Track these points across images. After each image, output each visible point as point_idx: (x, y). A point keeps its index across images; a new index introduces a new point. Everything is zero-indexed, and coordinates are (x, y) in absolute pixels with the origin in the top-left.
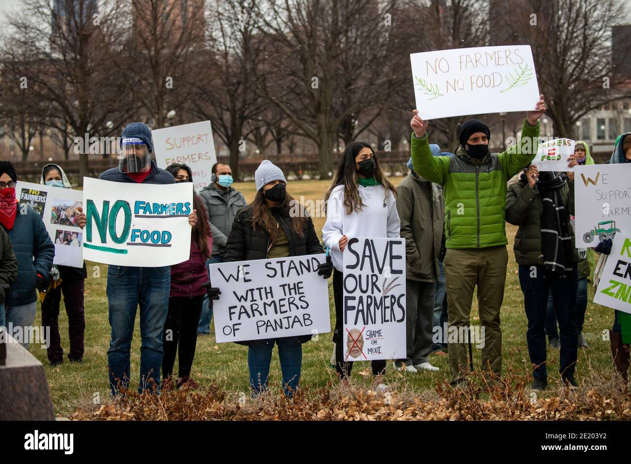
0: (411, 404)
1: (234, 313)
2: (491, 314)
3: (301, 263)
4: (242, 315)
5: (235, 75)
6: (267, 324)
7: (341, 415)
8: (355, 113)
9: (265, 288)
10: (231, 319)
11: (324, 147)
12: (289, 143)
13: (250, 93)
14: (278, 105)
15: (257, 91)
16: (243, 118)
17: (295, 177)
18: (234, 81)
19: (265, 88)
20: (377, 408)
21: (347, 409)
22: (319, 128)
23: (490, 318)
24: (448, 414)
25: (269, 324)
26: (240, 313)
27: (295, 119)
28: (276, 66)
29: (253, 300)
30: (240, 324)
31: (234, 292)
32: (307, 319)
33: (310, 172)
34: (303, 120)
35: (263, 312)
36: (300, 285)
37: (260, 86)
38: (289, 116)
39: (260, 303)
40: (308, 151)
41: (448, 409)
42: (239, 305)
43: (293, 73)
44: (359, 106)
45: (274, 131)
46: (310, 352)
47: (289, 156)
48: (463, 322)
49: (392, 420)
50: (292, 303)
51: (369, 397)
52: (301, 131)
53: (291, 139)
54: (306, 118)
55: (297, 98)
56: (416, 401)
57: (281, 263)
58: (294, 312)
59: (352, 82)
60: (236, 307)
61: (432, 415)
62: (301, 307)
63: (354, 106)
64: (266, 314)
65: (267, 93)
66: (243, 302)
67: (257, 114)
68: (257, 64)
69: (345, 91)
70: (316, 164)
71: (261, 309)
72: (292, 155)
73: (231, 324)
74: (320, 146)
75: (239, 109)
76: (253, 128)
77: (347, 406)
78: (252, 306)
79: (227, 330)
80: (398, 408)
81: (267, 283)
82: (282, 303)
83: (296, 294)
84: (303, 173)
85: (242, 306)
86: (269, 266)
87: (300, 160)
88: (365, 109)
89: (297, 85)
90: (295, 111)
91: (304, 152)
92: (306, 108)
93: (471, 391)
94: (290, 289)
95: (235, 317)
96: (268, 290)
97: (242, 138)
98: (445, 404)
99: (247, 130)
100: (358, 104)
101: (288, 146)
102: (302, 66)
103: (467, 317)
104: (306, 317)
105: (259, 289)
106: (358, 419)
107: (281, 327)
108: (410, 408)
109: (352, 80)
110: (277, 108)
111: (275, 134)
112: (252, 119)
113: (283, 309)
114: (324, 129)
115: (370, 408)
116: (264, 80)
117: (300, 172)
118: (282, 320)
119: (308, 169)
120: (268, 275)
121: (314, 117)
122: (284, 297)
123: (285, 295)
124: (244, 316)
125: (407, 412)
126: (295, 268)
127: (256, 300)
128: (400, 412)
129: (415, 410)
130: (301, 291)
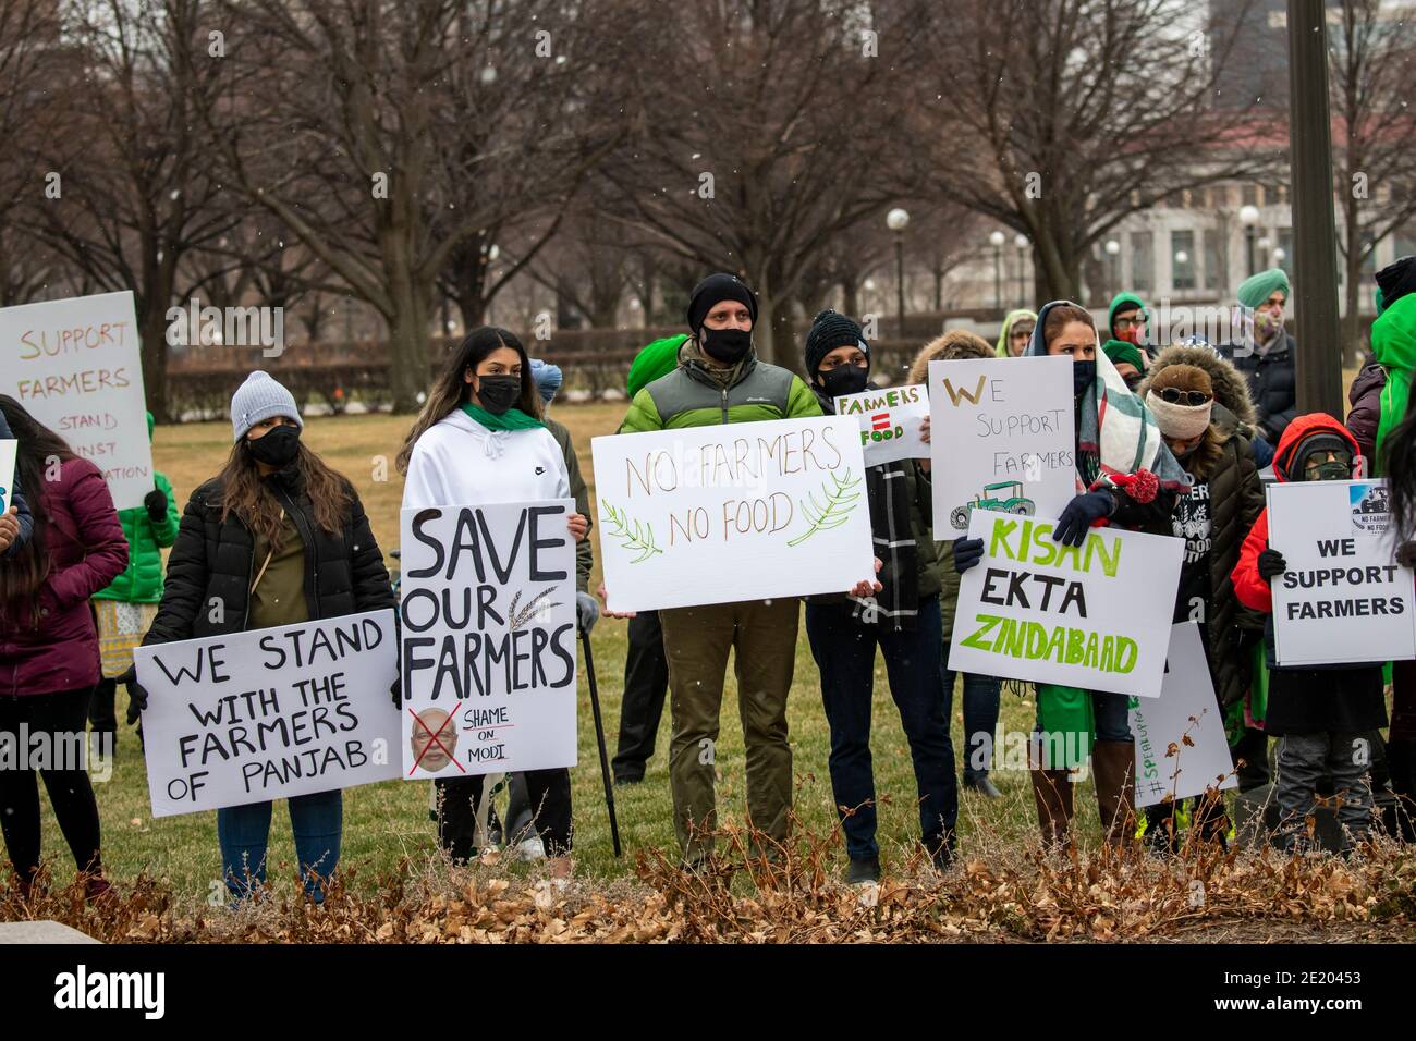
0: (583, 907)
1: (193, 750)
2: (767, 712)
3: (339, 632)
4: (209, 753)
5: (153, 130)
6: (267, 770)
7: (430, 934)
8: (488, 229)
9: (261, 692)
10: (185, 765)
11: (404, 325)
12: (308, 313)
13: (196, 177)
14: (273, 210)
15: (217, 171)
16: (177, 249)
17: (323, 408)
18: (151, 144)
19: (237, 164)
20: (510, 917)
21: (442, 921)
22: (389, 271)
23: (765, 721)
24: (664, 924)
25: (271, 769)
26: (206, 750)
27: (323, 248)
28: (267, 101)
29: (234, 721)
30: (207, 773)
31: (191, 706)
32: (356, 752)
33: (366, 393)
34: (344, 248)
35: (257, 745)
36: (338, 681)
37: (222, 159)
38: (303, 238)
39: (251, 727)
40: (362, 333)
41: (664, 914)
42: (203, 732)
43: (315, 123)
44: (497, 212)
45: (264, 278)
46: (363, 823)
47: (307, 350)
48: (704, 732)
49: (541, 942)
50: (321, 720)
51: (490, 894)
52: (337, 281)
53: (312, 301)
54: (350, 242)
55: (328, 189)
56: (596, 899)
57: (296, 635)
58: (326, 739)
59: (476, 145)
60: (195, 737)
61: (628, 928)
62: (342, 727)
63: (484, 212)
64: (264, 748)
65: (242, 178)
66: (211, 726)
67: (215, 236)
68: (214, 97)
69: (458, 168)
70: (383, 370)
71: (253, 738)
72: (316, 345)
73: (185, 774)
74: (392, 322)
75: (166, 222)
76: (204, 273)
77: (442, 914)
78: (231, 733)
79: (178, 789)
80: (556, 915)
81: (265, 681)
82: (298, 722)
83: (329, 700)
84: (347, 396)
85: (211, 735)
86: (268, 644)
87: (338, 360)
88: (516, 218)
89: (326, 152)
90: (319, 225)
91: (350, 336)
92: (351, 215)
93: (712, 871)
94: (316, 691)
95: (194, 759)
96: (268, 697)
97: (175, 300)
98: (657, 905)
99: (187, 275)
100: (494, 205)
101: (304, 319)
102: (338, 102)
103: (712, 720)
104: (353, 747)
105: (248, 696)
106: (467, 942)
107: (298, 774)
108: (583, 915)
109: (476, 138)
110: (271, 217)
111: (266, 286)
112: (203, 249)
113: (301, 735)
114: (402, 274)
115: (494, 918)
116: (233, 143)
117: (339, 393)
118: (301, 758)
119: (359, 386)
120: (267, 665)
121: (375, 241)
122: (302, 708)
123: (306, 704)
124: (214, 755)
125: (574, 923)
126: (327, 644)
127: (240, 721)
128: (559, 923)
129: (592, 918)
130: (340, 692)
